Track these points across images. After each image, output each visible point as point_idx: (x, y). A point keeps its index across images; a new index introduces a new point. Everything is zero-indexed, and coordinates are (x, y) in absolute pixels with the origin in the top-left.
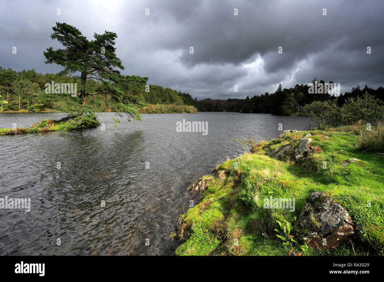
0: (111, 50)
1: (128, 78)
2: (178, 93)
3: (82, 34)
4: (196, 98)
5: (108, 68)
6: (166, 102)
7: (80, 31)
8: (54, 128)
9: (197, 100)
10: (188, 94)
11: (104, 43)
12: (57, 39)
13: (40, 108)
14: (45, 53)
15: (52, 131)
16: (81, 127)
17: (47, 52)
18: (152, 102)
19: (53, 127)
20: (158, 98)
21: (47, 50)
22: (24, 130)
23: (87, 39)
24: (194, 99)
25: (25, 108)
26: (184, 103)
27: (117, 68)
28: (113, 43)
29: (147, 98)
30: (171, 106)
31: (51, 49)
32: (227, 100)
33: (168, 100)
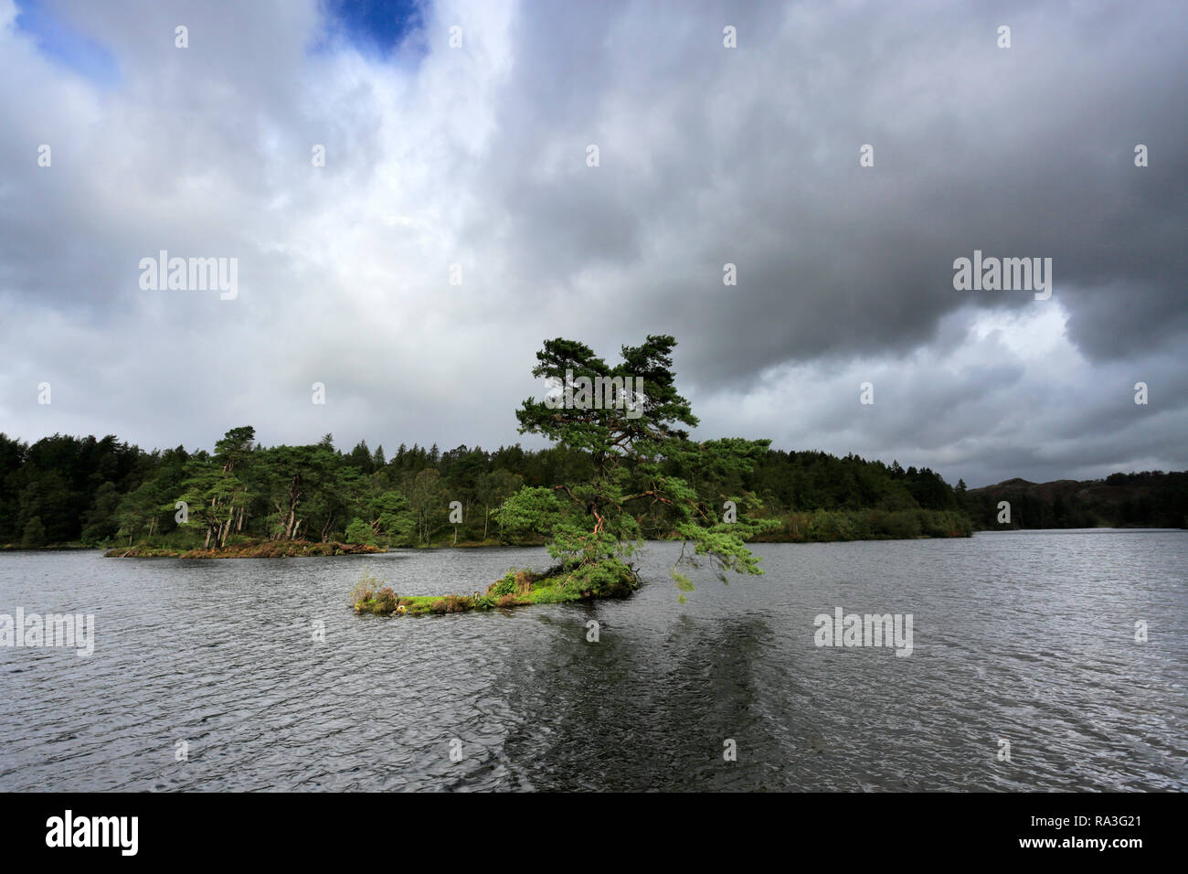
0: (664, 379)
1: (711, 449)
2: (889, 468)
3: (594, 353)
4: (961, 482)
5: (657, 425)
6: (849, 501)
7: (590, 348)
8: (528, 597)
9: (967, 489)
10: (928, 470)
11: (644, 364)
12: (543, 376)
13: (523, 535)
14: (517, 412)
15: (523, 605)
16: (591, 593)
17: (523, 408)
18: (802, 504)
19: (526, 595)
20: (819, 492)
21: (524, 404)
22: (465, 601)
23: (605, 363)
24: (954, 486)
25: (494, 534)
26: (917, 503)
27: (678, 425)
28: (668, 363)
29: (785, 493)
30: (866, 514)
31: (530, 400)
32: (1105, 479)
33: (854, 493)
